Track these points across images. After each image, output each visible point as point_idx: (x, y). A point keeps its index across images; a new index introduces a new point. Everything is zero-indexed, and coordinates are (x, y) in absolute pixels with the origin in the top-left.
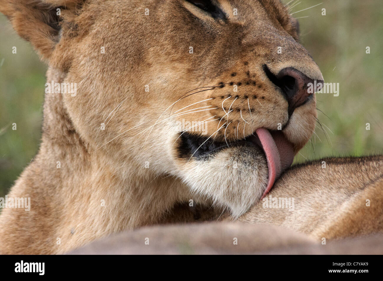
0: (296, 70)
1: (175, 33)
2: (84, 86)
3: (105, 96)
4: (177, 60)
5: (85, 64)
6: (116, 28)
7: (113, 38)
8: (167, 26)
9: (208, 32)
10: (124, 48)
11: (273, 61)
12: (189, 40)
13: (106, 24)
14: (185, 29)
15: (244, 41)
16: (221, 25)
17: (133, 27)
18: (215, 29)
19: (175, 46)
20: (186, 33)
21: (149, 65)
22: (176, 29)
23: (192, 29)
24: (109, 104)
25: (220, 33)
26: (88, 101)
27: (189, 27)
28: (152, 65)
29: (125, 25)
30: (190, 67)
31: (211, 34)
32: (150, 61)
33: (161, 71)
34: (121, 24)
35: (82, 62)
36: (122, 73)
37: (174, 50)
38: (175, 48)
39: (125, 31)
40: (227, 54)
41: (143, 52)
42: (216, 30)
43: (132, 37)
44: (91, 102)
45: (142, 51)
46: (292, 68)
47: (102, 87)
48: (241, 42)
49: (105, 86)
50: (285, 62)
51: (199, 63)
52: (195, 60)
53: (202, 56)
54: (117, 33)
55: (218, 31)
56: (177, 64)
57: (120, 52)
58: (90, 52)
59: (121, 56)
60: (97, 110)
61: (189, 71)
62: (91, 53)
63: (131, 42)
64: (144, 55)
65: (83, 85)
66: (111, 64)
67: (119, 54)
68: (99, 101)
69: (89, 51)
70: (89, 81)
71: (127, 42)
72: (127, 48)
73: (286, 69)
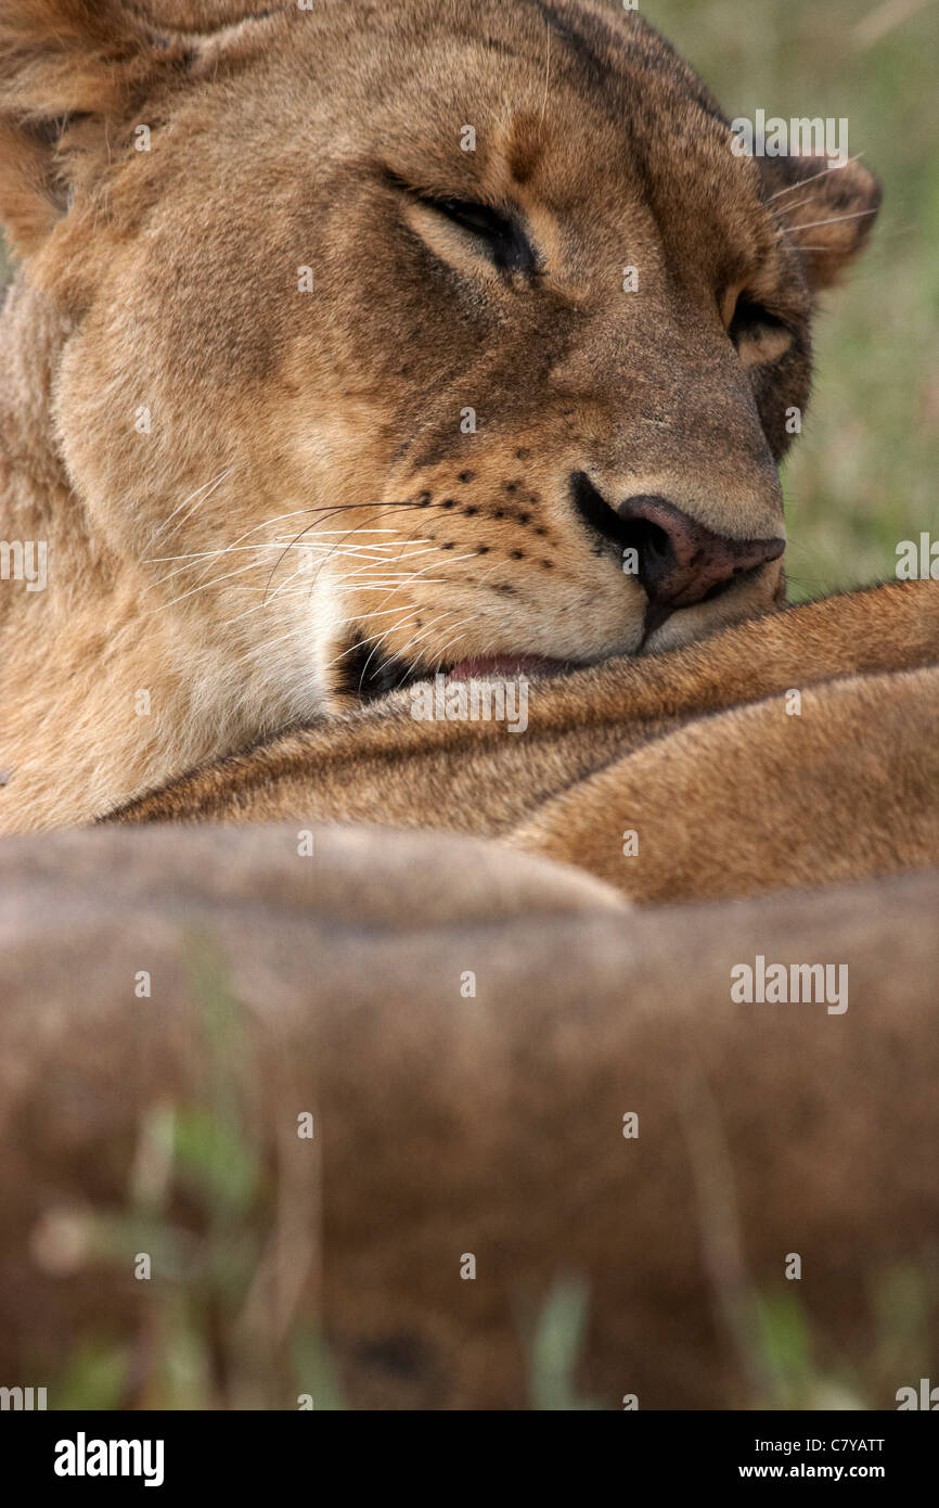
0: (671, 508)
1: (366, 310)
2: (118, 401)
3: (179, 445)
4: (360, 393)
5: (123, 331)
6: (212, 244)
7: (203, 274)
8: (348, 281)
9: (466, 318)
10: (230, 315)
11: (610, 465)
12: (401, 338)
13: (187, 217)
14: (396, 302)
15: (558, 373)
16: (516, 292)
17: (260, 254)
18: (492, 305)
19: (359, 352)
20: (397, 315)
21: (291, 390)
22: (371, 296)
23: (418, 302)
24: (191, 471)
25: (504, 321)
26: (131, 450)
27: (410, 297)
28: (296, 393)
29: (236, 240)
30: (388, 422)
31: (476, 322)
32: (295, 376)
33: (319, 417)
34: (228, 232)
35: (115, 326)
36: (221, 391)
37: (358, 363)
38: (362, 357)
39: (236, 259)
40: (493, 402)
41: (278, 342)
42: (494, 308)
43: (255, 286)
44: (142, 452)
45: (276, 337)
46: (657, 500)
47: (167, 417)
48: (547, 374)
49: (179, 416)
50: (645, 476)
51: (415, 411)
52: (408, 402)
53: (428, 393)
54: (215, 262)
55: (501, 314)
56: (361, 408)
57: (218, 325)
58: (139, 299)
59: (221, 337)
60: (160, 483)
61: (387, 432)
62: (142, 301)
63: (249, 300)
64: (279, 352)
65: (116, 398)
66: (194, 353)
67: (215, 332)
68: (166, 456)
69: (137, 295)
70: (133, 387)
71: (239, 296)
72: (237, 317)
73: (641, 498)
